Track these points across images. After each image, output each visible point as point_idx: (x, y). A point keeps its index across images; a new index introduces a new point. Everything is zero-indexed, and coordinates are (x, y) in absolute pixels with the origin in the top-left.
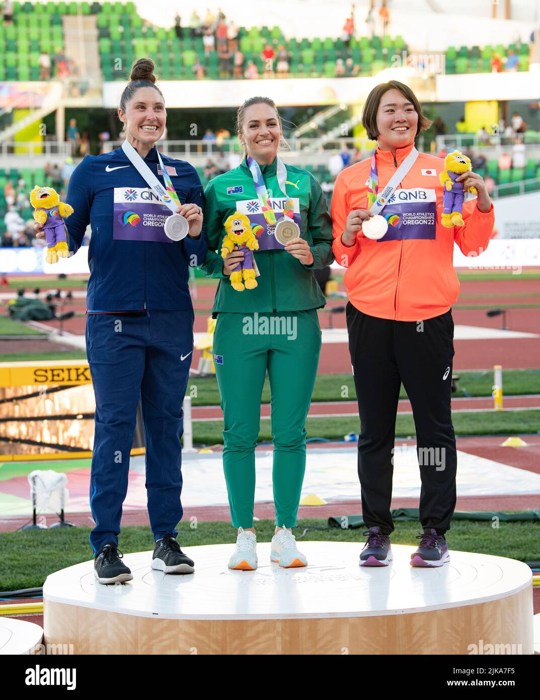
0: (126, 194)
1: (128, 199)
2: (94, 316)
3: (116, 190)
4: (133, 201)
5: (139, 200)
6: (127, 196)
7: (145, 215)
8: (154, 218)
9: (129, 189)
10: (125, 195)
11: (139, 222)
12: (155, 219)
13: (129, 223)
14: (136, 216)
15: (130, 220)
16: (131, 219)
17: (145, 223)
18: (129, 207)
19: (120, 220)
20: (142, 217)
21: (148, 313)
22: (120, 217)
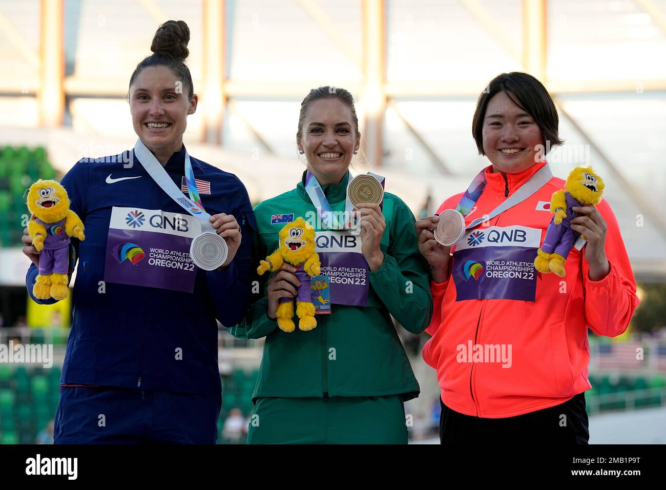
0: (128, 217)
1: (130, 225)
2: (72, 390)
3: (115, 210)
4: (137, 228)
5: (146, 227)
6: (129, 220)
7: (152, 250)
8: (165, 255)
9: (134, 210)
10: (127, 219)
11: (143, 260)
12: (167, 257)
13: (128, 259)
14: (139, 250)
15: (130, 256)
16: (131, 254)
17: (152, 262)
18: (132, 236)
19: (115, 255)
20: (147, 252)
21: (143, 393)
22: (115, 249)
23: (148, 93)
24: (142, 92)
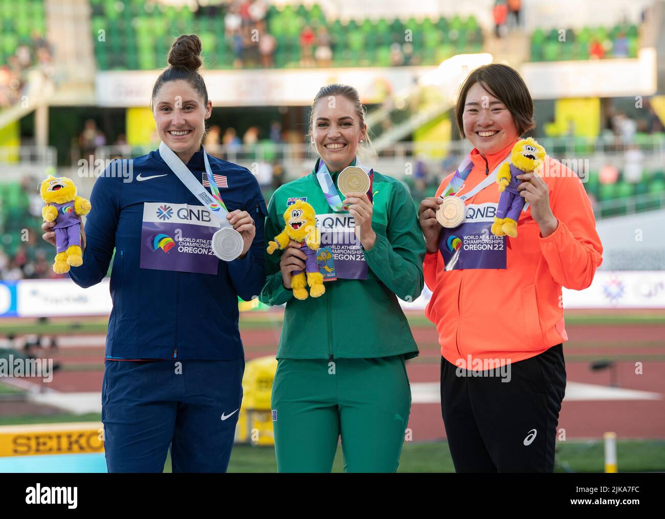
0: (158, 211)
1: (160, 218)
2: (115, 363)
3: (147, 205)
4: (167, 221)
5: (174, 219)
6: (160, 213)
7: (181, 239)
8: (192, 243)
9: (163, 204)
10: (157, 213)
11: (173, 248)
12: (194, 245)
13: (160, 247)
14: (169, 240)
15: (162, 245)
16: (163, 244)
17: (181, 249)
18: (162, 228)
19: (149, 244)
20: (176, 241)
22: (149, 239)
23: (169, 105)
24: (164, 104)
